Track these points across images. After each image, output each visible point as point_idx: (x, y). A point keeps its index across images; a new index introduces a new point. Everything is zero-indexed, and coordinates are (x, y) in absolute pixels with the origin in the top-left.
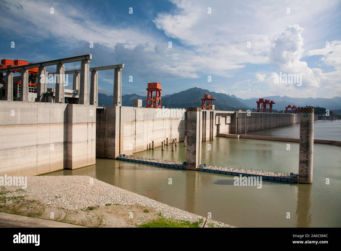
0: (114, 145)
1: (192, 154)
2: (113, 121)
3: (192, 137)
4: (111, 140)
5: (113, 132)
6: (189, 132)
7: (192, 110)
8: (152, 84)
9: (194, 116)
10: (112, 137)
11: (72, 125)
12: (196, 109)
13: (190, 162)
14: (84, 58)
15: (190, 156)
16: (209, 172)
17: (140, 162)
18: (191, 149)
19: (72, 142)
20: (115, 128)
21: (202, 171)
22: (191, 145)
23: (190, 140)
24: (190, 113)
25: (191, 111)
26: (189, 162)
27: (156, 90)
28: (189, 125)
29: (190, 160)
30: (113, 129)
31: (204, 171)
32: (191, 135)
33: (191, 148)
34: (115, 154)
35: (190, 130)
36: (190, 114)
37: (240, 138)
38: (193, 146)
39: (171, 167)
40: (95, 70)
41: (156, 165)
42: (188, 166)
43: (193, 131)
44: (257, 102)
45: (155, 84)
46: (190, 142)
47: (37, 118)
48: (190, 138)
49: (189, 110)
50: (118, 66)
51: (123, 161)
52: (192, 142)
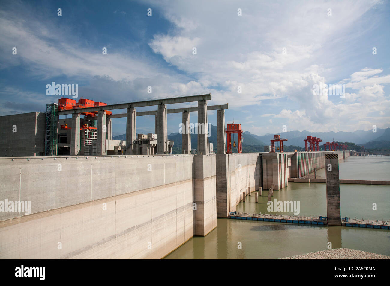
0: (225, 201)
1: (335, 207)
2: (223, 172)
3: (334, 187)
4: (220, 195)
5: (223, 185)
6: (330, 182)
7: (333, 157)
8: (233, 126)
9: (335, 164)
10: (222, 192)
11: (203, 181)
12: (337, 156)
13: (333, 217)
14: (201, 99)
15: (332, 209)
16: (359, 227)
17: (253, 219)
18: (333, 202)
19: (204, 202)
20: (226, 180)
21: (349, 227)
22: (333, 197)
23: (332, 191)
24: (330, 160)
25: (331, 158)
26: (331, 216)
27: (238, 132)
28: (329, 174)
29: (333, 214)
30: (223, 182)
31: (352, 226)
32: (333, 185)
33: (334, 200)
34: (226, 212)
35: (331, 180)
36: (329, 162)
37: (310, 182)
38: (335, 198)
39: (307, 223)
40: (187, 111)
41: (287, 222)
42: (331, 221)
43: (335, 181)
44: (304, 140)
45: (237, 126)
46: (332, 193)
47: (176, 175)
48: (331, 189)
49: (329, 157)
50: (221, 107)
51: (234, 219)
52: (334, 193)
